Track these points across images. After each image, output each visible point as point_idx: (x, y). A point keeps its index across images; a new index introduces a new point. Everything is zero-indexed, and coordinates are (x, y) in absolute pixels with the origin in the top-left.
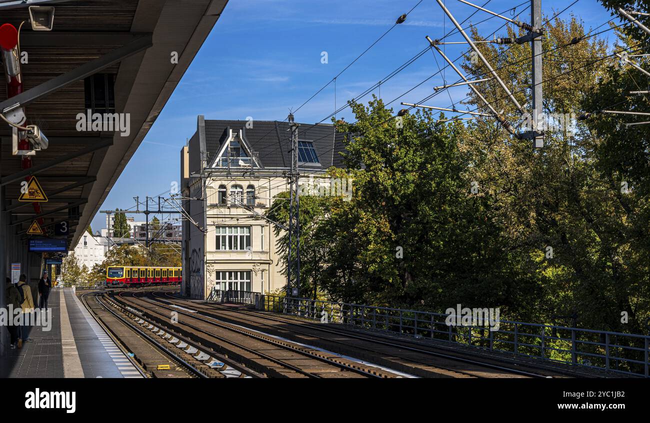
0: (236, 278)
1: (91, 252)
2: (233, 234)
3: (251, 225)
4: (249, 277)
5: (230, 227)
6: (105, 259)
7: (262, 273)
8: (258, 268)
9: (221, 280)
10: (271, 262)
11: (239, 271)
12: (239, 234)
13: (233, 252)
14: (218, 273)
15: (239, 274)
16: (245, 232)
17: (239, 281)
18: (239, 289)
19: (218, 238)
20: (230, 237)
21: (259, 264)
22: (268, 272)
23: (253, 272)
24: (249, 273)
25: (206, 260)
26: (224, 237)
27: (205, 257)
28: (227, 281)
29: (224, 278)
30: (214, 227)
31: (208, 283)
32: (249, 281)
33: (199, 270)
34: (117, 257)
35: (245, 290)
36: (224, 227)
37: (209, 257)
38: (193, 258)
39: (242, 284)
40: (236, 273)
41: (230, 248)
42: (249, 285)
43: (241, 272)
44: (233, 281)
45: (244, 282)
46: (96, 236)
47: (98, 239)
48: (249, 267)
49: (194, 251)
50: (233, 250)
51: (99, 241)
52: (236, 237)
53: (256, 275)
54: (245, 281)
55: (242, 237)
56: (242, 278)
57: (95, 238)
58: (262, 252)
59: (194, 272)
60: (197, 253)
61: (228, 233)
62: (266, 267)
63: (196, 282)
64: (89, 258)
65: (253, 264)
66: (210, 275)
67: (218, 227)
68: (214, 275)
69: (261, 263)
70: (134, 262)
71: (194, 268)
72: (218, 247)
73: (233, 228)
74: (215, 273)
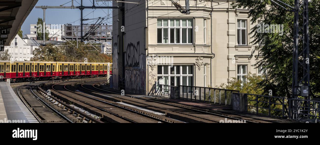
0: (178, 72)
1: (21, 51)
2: (175, 27)
3: (194, 18)
4: (191, 71)
5: (172, 19)
6: (33, 56)
7: (204, 67)
8: (201, 61)
9: (163, 75)
10: (213, 56)
11: (181, 65)
12: (181, 27)
13: (176, 46)
14: (160, 67)
15: (181, 68)
16: (187, 25)
17: (181, 75)
18: (181, 84)
19: (159, 31)
20: (172, 30)
21: (202, 58)
22: (209, 66)
23: (196, 66)
24: (192, 68)
25: (148, 54)
26: (166, 30)
27: (147, 51)
28: (169, 75)
29: (166, 72)
30: (156, 20)
31: (150, 78)
32: (192, 75)
33: (137, 64)
34: (42, 54)
35: (188, 85)
36: (166, 19)
37: (150, 50)
38: (128, 52)
39: (184, 78)
40: (178, 67)
41: (172, 41)
42: (192, 79)
43: (183, 66)
44: (175, 75)
45: (186, 77)
46: (24, 39)
47: (26, 40)
48: (192, 61)
49: (131, 45)
50: (175, 43)
51: (26, 42)
52: (178, 30)
53: (199, 69)
54: (188, 75)
55: (184, 30)
56: (184, 72)
57: (23, 39)
58: (205, 46)
59: (131, 66)
60: (134, 47)
61: (170, 25)
62: (208, 61)
63: (133, 76)
64: (19, 55)
65: (196, 58)
66: (152, 70)
67: (160, 19)
68: (156, 69)
69: (204, 57)
70: (57, 59)
71: (130, 63)
72: (159, 40)
73: (175, 21)
74: (157, 67)
